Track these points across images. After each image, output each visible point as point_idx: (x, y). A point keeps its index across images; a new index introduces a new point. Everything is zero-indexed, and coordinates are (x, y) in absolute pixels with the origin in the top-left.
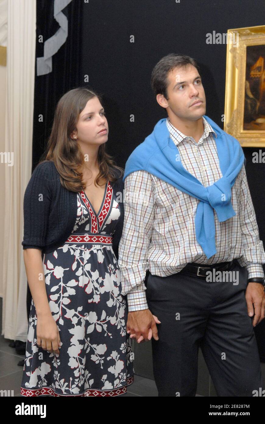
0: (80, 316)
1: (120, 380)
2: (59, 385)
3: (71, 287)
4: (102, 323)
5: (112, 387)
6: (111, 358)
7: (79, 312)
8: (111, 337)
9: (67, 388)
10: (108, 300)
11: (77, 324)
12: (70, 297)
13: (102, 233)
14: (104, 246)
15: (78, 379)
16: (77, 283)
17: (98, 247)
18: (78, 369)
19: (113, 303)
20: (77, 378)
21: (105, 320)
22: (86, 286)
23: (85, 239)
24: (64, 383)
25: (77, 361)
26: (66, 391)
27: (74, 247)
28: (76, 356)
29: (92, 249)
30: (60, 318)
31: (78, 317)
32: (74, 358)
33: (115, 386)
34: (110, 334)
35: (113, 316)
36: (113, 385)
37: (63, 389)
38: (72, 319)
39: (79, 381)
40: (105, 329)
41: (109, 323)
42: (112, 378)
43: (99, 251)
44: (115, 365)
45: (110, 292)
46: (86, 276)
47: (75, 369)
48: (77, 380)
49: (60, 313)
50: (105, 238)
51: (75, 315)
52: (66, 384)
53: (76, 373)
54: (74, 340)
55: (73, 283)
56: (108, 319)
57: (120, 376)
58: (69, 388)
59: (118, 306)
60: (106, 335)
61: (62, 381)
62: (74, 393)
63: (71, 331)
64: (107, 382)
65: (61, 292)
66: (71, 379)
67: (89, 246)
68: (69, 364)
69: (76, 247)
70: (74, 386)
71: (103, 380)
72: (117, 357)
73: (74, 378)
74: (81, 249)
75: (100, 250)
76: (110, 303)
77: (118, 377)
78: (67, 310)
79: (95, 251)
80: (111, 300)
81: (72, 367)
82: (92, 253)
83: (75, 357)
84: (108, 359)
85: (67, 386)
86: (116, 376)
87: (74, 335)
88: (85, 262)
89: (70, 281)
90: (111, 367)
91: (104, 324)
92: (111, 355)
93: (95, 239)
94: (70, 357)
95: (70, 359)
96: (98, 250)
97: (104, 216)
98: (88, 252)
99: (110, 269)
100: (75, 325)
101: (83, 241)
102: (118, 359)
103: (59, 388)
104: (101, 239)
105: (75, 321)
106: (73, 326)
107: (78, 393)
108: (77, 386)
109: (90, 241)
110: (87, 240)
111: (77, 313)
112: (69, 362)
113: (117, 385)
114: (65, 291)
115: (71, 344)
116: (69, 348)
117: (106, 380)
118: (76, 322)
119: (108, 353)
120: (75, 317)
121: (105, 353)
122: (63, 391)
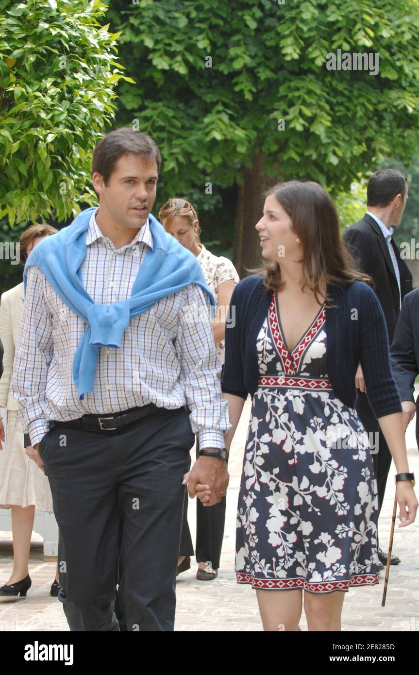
0: (278, 481)
1: (333, 572)
2: (260, 568)
3: (265, 444)
4: (302, 493)
5: (321, 580)
6: (320, 541)
7: (276, 475)
8: (319, 514)
9: (270, 571)
10: (312, 463)
11: (276, 491)
12: (264, 456)
13: (301, 374)
14: (306, 392)
15: (283, 559)
16: (271, 438)
17: (296, 393)
18: (281, 547)
19: (320, 468)
20: (281, 558)
21: (308, 489)
22: (283, 442)
23: (278, 381)
24: (266, 564)
25: (280, 537)
26: (268, 574)
27: (266, 391)
28: (279, 530)
29: (287, 394)
30: (255, 482)
31: (275, 481)
32: (276, 533)
33: (325, 578)
34: (317, 510)
35: (321, 485)
36: (322, 576)
37: (265, 572)
38: (268, 483)
39: (284, 562)
40: (309, 502)
41: (314, 494)
42: (321, 568)
43: (297, 398)
44: (326, 552)
45: (313, 453)
46: (283, 429)
47: (278, 547)
48: (281, 561)
49: (255, 476)
50: (308, 382)
51: (272, 479)
52: (268, 565)
53: (280, 553)
54: (274, 511)
55: (266, 438)
56: (312, 489)
57: (334, 568)
58: (273, 571)
59: (330, 472)
60: (310, 510)
61: (263, 561)
62: (280, 577)
63: (270, 499)
64: (316, 573)
65: (255, 449)
66: (274, 559)
67: (283, 391)
68: (270, 541)
69: (269, 391)
70: (278, 568)
71: (311, 569)
72: (329, 541)
73: (278, 558)
74: (273, 394)
75: (299, 397)
76: (315, 468)
77: (331, 568)
78: (262, 472)
79: (291, 398)
80: (316, 464)
81: (274, 545)
82: (286, 399)
83: (277, 531)
84: (316, 542)
85: (269, 568)
86: (328, 566)
87: (273, 504)
88: (280, 411)
89: (263, 435)
90: (320, 553)
91: (306, 495)
92: (319, 537)
93: (291, 382)
94: (270, 532)
95: (270, 535)
96: (294, 397)
97: (300, 353)
98: (282, 397)
99: (316, 423)
100: (274, 492)
101: (277, 384)
102: (331, 544)
103: (260, 571)
104: (302, 383)
105: (272, 486)
106: (271, 493)
107: (285, 577)
108: (283, 568)
109: (286, 384)
110: (280, 383)
111: (273, 477)
112: (269, 538)
113: (327, 578)
114: (258, 448)
115: (270, 516)
116: (268, 521)
117: (314, 570)
118: (274, 488)
119: (315, 535)
120: (272, 482)
121: (311, 533)
122: (266, 574)
